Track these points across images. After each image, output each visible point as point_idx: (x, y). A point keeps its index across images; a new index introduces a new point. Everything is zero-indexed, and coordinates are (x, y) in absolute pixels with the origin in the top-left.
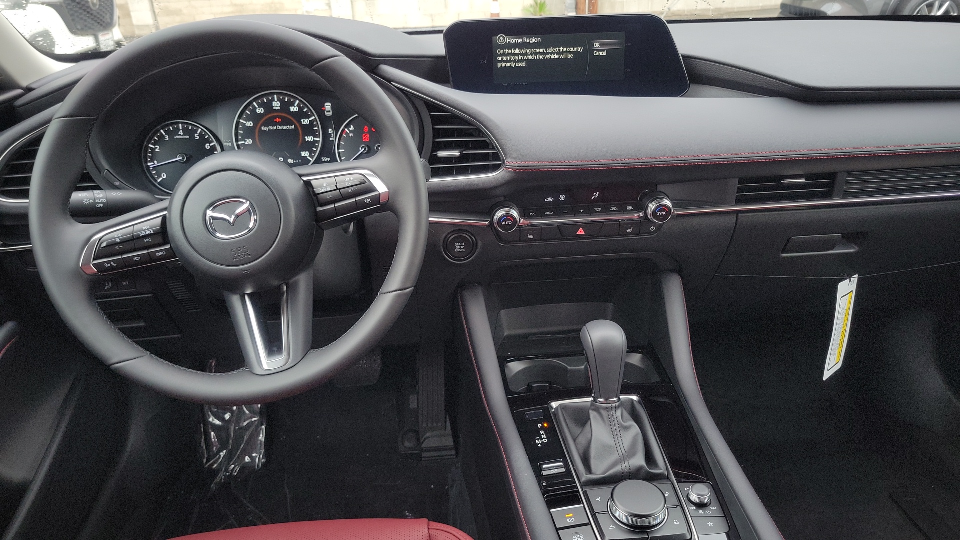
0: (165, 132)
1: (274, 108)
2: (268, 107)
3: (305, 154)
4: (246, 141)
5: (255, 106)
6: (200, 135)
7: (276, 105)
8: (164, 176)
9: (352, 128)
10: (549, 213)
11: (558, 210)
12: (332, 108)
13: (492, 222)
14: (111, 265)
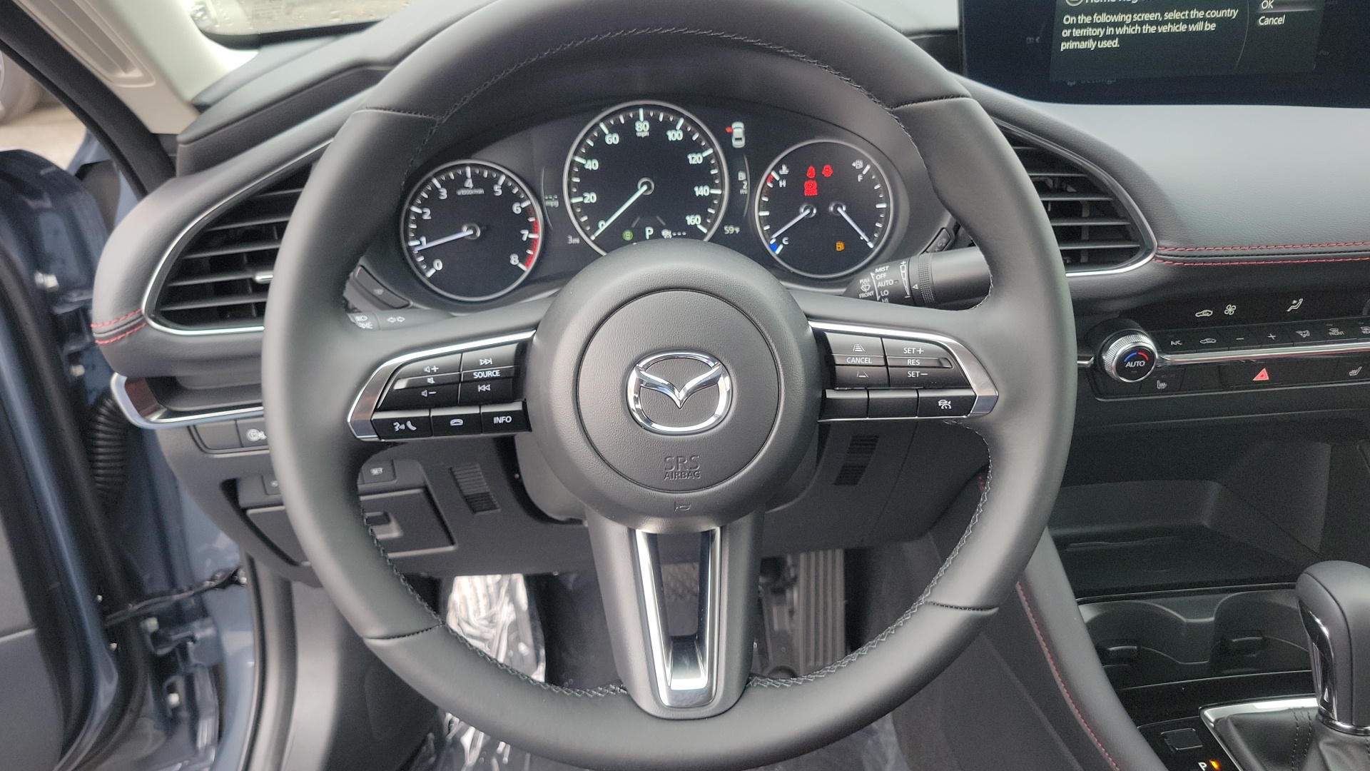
0: (440, 181)
1: (638, 134)
2: (627, 130)
3: (693, 220)
4: (584, 197)
5: (602, 130)
6: (504, 187)
7: (642, 128)
8: (438, 265)
9: (784, 170)
10: (1208, 341)
11: (1226, 334)
12: (746, 133)
13: (1099, 362)
14: (406, 426)
